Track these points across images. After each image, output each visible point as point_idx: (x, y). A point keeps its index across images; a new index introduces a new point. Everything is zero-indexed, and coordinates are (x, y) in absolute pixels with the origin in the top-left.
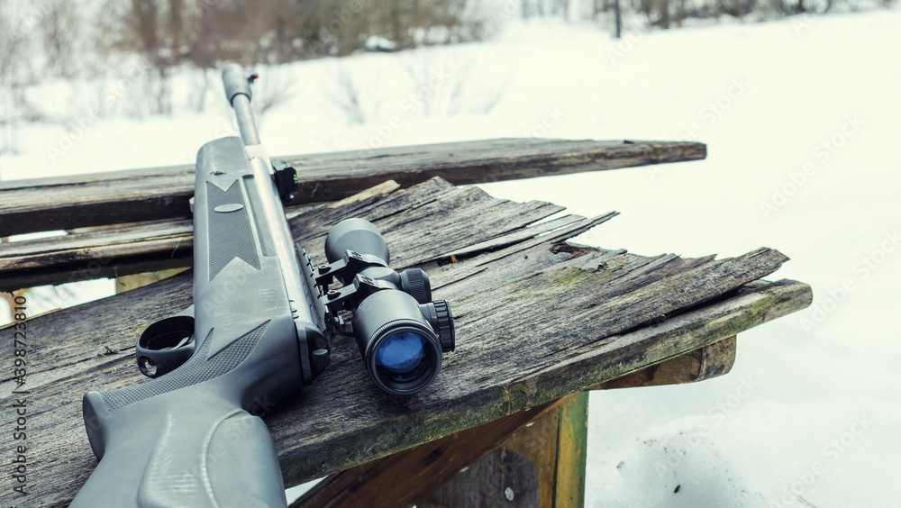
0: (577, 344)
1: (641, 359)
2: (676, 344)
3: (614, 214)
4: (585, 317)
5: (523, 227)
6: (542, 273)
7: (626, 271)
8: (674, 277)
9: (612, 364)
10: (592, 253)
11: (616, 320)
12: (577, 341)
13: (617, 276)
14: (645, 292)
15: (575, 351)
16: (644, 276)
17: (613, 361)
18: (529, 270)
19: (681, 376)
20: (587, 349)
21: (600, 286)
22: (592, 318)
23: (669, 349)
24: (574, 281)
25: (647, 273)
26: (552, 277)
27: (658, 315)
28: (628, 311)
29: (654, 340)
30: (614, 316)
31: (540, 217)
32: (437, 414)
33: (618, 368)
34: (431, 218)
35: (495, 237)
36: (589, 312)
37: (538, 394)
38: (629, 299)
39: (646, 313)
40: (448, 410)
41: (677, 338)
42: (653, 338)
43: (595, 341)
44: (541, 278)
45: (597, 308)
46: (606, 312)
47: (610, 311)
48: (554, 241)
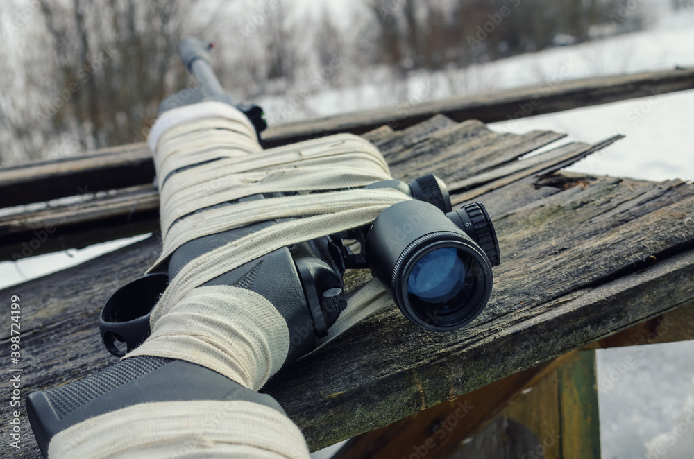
0: (529, 303)
1: (619, 318)
2: (670, 294)
3: (619, 137)
4: (545, 266)
5: (515, 159)
6: (514, 213)
7: (615, 204)
8: (673, 206)
9: (577, 328)
10: (581, 185)
11: (587, 267)
12: (528, 300)
13: (602, 211)
14: (631, 228)
15: (522, 315)
16: (636, 208)
17: (577, 324)
18: (500, 211)
19: (690, 331)
20: (541, 309)
21: (577, 225)
22: (555, 268)
23: (660, 301)
24: (548, 220)
25: (640, 204)
26: (523, 218)
27: (645, 256)
28: (605, 254)
29: (637, 290)
30: (585, 262)
31: (535, 146)
32: (310, 419)
33: (586, 332)
34: (419, 158)
35: (477, 173)
36: (554, 259)
37: (465, 378)
38: (610, 238)
39: (628, 255)
40: (326, 412)
41: (671, 286)
42: (635, 288)
43: (554, 298)
44: (510, 220)
45: (565, 253)
46: (576, 258)
47: (581, 256)
48: (540, 174)
